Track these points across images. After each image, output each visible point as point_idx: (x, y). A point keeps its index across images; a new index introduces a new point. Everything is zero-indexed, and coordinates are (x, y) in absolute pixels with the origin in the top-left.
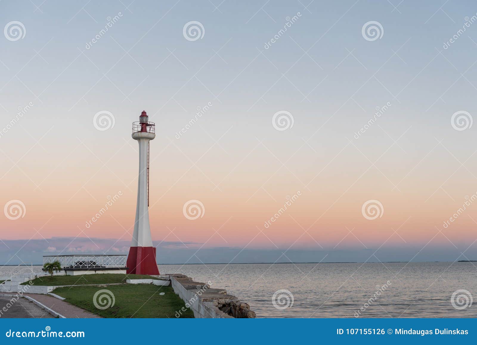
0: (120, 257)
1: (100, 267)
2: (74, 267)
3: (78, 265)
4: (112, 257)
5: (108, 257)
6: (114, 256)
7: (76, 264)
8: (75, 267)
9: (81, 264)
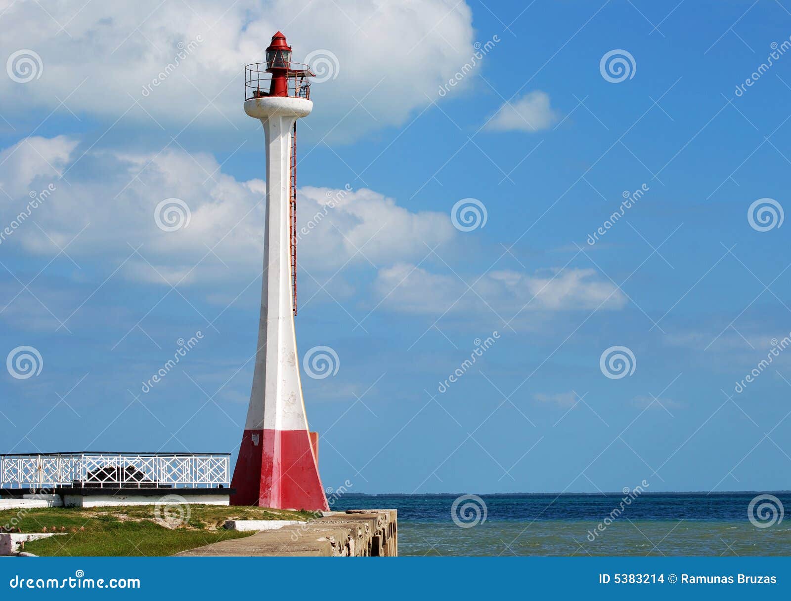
0: (211, 458)
1: (154, 485)
2: (83, 484)
3: (94, 479)
4: (189, 458)
5: (177, 458)
6: (193, 457)
7: (89, 476)
8: (86, 485)
9: (102, 476)
